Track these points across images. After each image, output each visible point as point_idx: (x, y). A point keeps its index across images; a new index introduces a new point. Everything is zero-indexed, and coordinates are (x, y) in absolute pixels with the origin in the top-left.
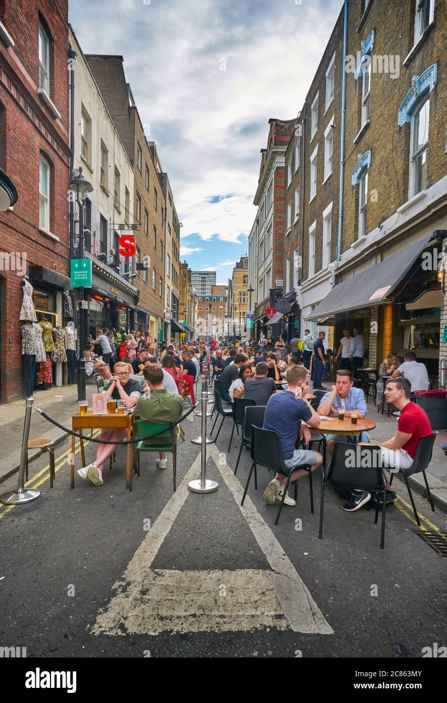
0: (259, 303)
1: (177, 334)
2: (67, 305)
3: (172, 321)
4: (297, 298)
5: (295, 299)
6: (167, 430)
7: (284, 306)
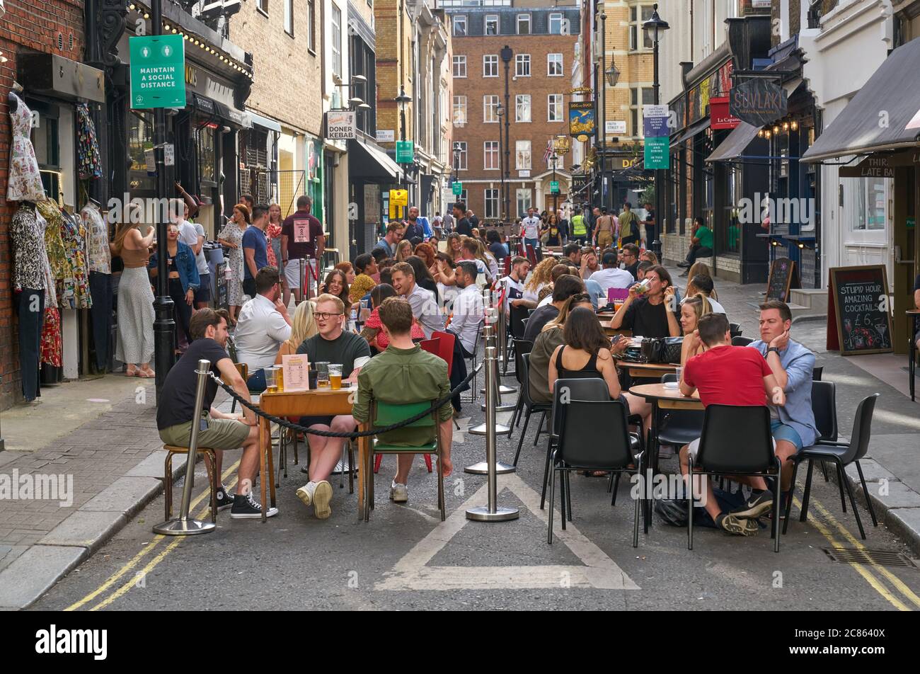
0: (699, 61)
1: (371, 190)
2: (88, 143)
3: (352, 144)
4: (807, 71)
5: (799, 72)
6: (427, 414)
7: (763, 98)
